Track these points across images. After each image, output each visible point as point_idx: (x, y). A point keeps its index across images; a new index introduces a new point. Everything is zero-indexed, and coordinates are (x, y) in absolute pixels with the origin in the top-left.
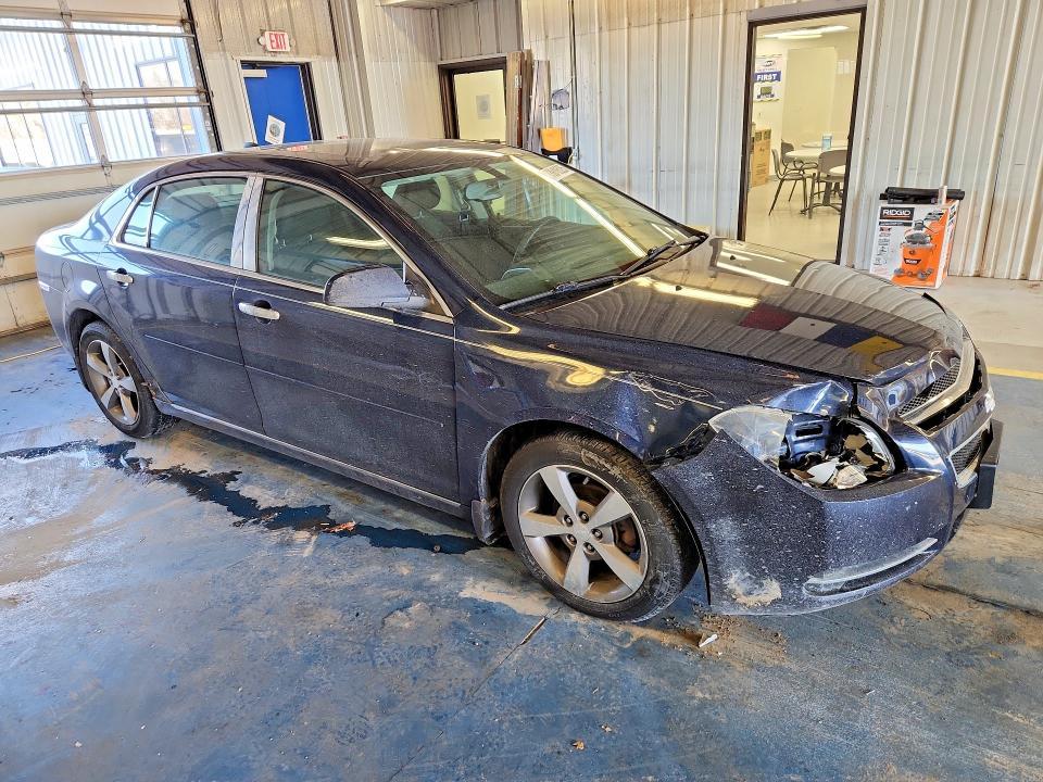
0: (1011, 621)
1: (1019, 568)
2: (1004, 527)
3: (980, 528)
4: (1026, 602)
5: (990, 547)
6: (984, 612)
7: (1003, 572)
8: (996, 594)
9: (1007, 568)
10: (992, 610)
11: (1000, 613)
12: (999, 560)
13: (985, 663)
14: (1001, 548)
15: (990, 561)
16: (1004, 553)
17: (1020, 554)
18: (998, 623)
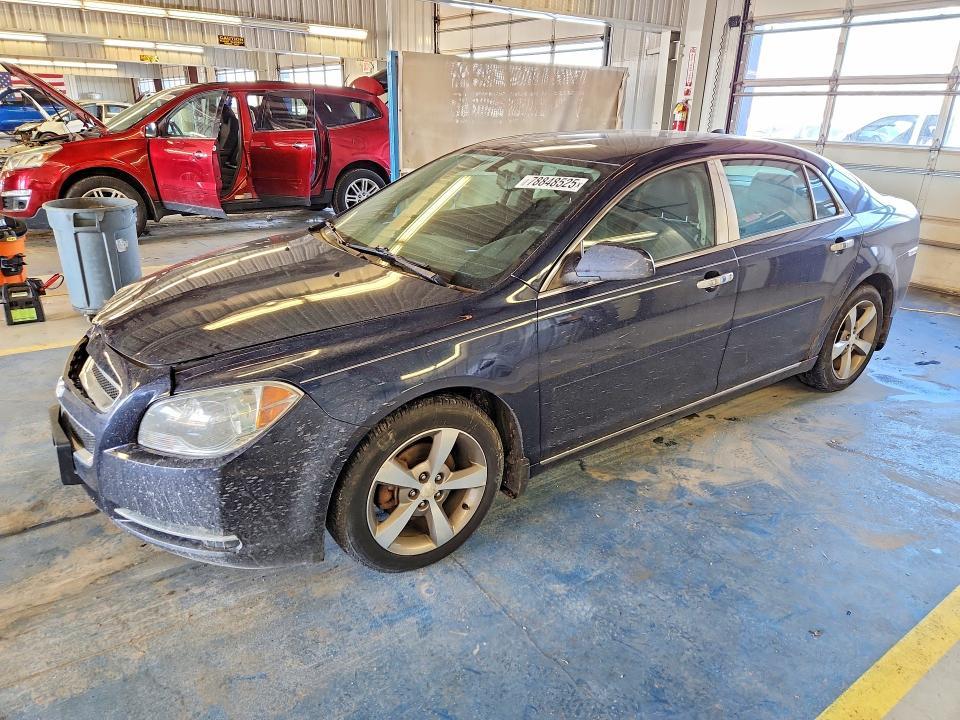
0: (36, 518)
1: (40, 560)
2: (65, 597)
3: (88, 582)
4: (28, 536)
5: (71, 566)
6: (58, 513)
7: (52, 550)
8: (53, 530)
9: (49, 555)
10: (53, 517)
11: (46, 519)
12: (59, 558)
13: (47, 486)
14: (61, 571)
15: (66, 553)
16: (57, 568)
17: (42, 576)
18: (45, 512)
